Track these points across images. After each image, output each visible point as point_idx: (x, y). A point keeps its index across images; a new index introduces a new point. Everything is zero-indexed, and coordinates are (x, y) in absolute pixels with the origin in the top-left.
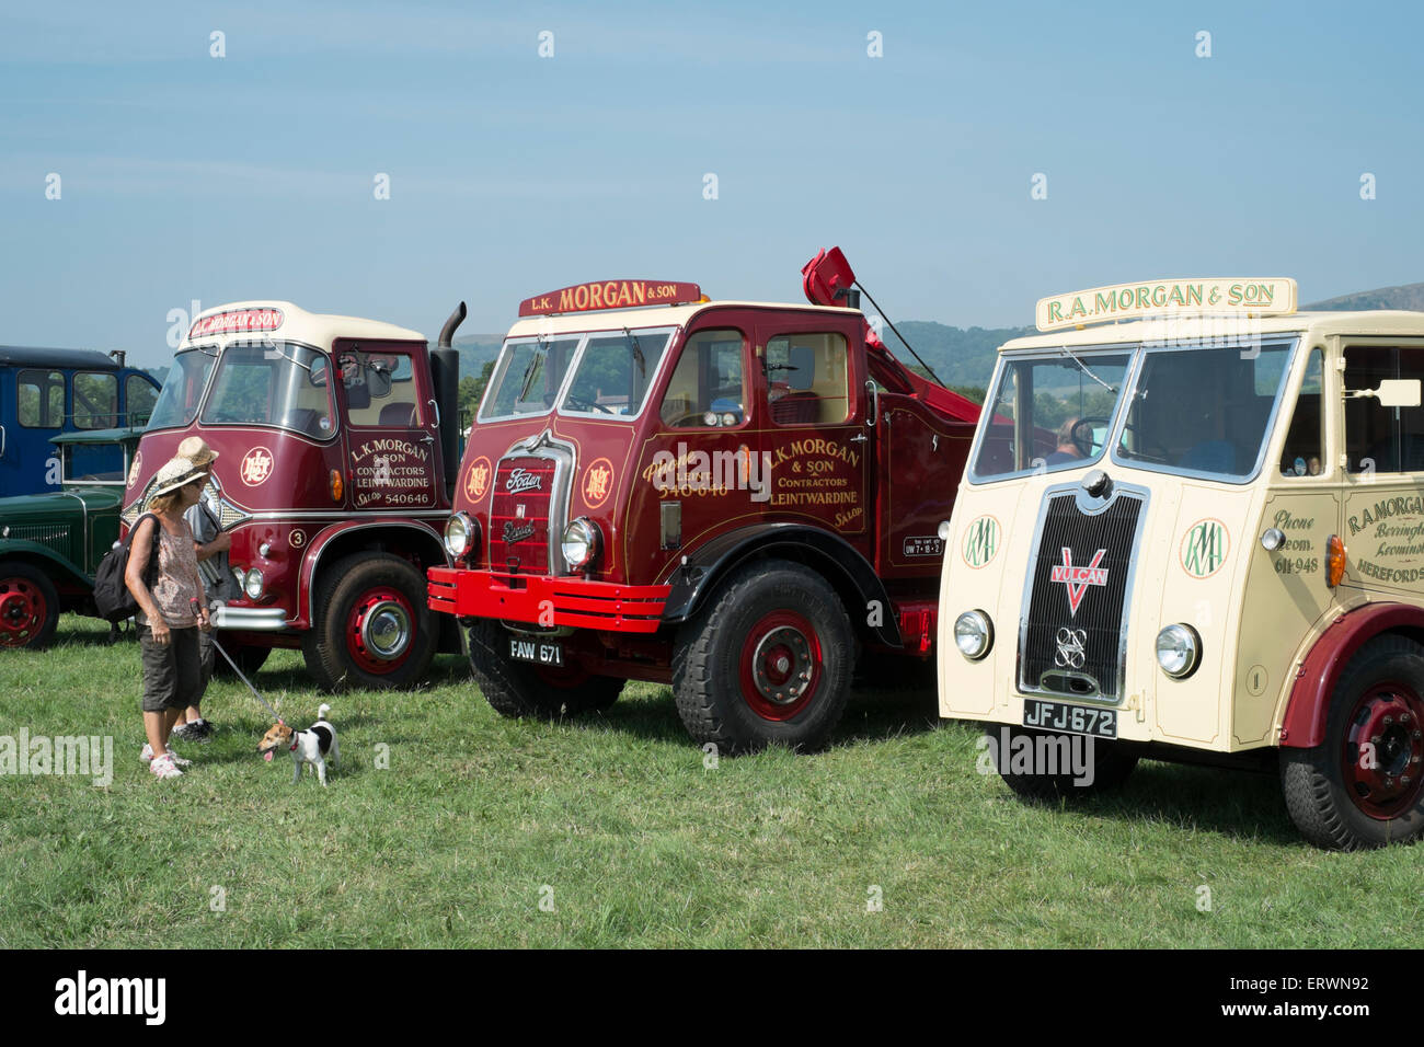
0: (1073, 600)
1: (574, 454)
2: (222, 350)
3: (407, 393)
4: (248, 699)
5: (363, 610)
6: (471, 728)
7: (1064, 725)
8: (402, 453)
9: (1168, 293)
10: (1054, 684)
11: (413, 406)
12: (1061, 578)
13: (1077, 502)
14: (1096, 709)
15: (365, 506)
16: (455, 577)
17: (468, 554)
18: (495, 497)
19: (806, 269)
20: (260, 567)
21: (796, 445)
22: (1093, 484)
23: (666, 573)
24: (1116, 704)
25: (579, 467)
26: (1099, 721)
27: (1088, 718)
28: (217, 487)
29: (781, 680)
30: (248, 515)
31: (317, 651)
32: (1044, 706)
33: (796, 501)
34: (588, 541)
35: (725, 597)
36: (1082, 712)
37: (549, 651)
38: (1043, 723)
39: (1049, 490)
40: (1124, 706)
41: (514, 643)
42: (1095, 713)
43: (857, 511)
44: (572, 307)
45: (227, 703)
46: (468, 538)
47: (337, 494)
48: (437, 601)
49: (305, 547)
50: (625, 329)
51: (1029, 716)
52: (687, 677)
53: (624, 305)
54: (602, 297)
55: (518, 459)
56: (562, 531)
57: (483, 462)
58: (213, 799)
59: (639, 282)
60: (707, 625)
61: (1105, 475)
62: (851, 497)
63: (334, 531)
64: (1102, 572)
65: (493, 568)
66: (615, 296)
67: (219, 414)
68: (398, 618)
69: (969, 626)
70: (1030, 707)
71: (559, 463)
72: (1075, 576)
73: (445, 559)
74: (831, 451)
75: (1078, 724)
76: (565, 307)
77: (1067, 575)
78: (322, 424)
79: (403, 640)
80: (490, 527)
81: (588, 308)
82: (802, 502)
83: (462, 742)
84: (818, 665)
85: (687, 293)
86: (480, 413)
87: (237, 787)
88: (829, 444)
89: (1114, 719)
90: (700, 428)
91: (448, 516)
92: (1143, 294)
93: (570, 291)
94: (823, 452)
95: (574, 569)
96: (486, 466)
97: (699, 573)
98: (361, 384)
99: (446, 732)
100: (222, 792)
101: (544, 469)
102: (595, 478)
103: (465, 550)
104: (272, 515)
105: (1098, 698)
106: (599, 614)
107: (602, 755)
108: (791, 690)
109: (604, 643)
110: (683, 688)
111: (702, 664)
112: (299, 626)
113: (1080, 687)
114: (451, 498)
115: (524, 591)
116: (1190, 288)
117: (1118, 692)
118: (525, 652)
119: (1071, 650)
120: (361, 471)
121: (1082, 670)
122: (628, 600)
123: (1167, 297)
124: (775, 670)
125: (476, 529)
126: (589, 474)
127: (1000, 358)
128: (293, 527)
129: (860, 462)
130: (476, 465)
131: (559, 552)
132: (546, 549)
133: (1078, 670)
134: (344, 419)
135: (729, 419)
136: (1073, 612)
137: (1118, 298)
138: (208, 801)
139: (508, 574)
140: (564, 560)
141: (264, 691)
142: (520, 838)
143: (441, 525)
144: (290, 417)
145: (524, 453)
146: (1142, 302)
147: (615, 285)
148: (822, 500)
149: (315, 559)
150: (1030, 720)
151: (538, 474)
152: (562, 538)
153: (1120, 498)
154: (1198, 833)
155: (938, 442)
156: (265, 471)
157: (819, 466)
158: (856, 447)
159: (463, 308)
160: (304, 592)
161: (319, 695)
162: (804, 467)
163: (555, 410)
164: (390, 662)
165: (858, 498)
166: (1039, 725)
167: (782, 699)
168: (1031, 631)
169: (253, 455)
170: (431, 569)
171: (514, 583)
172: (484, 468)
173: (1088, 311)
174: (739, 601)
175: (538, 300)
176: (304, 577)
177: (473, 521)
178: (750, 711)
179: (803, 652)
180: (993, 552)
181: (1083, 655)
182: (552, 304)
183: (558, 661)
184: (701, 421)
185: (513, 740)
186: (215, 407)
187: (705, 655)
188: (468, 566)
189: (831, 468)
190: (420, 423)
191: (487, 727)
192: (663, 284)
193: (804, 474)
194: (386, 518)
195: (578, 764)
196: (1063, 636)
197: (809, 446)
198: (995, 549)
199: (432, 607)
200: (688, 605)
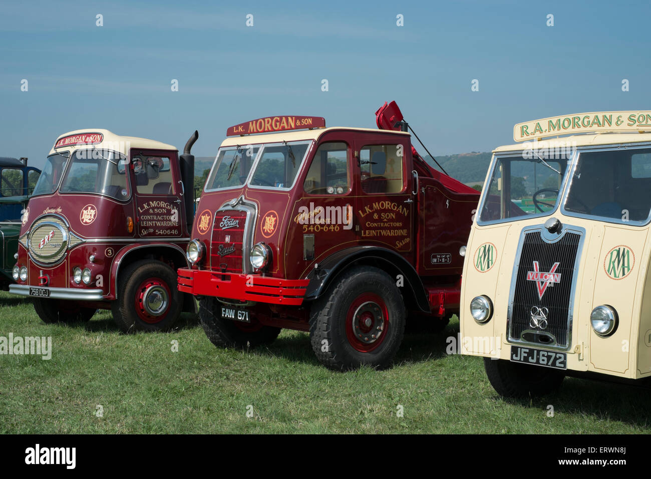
0: (540, 291)
1: (257, 208)
2: (71, 154)
3: (168, 177)
4: (83, 337)
5: (144, 290)
6: (200, 354)
7: (535, 361)
8: (165, 208)
9: (591, 120)
10: (529, 338)
11: (170, 184)
12: (533, 278)
13: (541, 235)
14: (554, 353)
15: (145, 235)
16: (193, 273)
17: (199, 261)
18: (213, 231)
19: (377, 112)
20: (90, 268)
21: (375, 204)
22: (552, 226)
23: (306, 273)
24: (566, 350)
25: (259, 216)
26: (556, 359)
27: (549, 357)
28: (68, 226)
29: (367, 330)
30: (84, 240)
31: (119, 311)
32: (523, 350)
33: (375, 234)
34: (264, 255)
35: (338, 286)
36: (546, 354)
37: (242, 314)
38: (522, 360)
39: (524, 229)
40: (572, 350)
41: (223, 309)
42: (554, 355)
43: (407, 240)
44: (255, 131)
45: (72, 339)
46: (199, 253)
47: (130, 229)
48: (183, 286)
49: (113, 257)
50: (284, 142)
51: (514, 355)
52: (317, 329)
53: (283, 129)
54: (271, 125)
55: (226, 211)
56: (250, 250)
57: (207, 212)
58: (58, 398)
59: (292, 117)
60: (328, 301)
61: (558, 221)
62: (404, 232)
63: (128, 249)
64: (557, 275)
65: (212, 269)
66: (279, 124)
67: (70, 188)
68: (162, 294)
69: (479, 305)
70: (514, 350)
71: (249, 213)
72: (542, 277)
73: (187, 263)
74: (394, 208)
75: (543, 360)
76: (252, 131)
77: (536, 277)
78: (123, 193)
79: (164, 306)
80: (211, 247)
81: (264, 131)
82: (378, 235)
83: (195, 363)
84: (387, 323)
85: (318, 122)
86: (206, 187)
87: (72, 390)
88: (393, 204)
89: (565, 358)
90: (324, 195)
91: (188, 241)
92: (576, 120)
93: (254, 122)
94: (390, 208)
95: (257, 270)
96: (209, 215)
97: (324, 273)
98: (143, 173)
99: (187, 356)
100: (63, 394)
101: (240, 217)
102: (268, 222)
103: (197, 259)
104: (96, 240)
105: (556, 346)
106: (270, 295)
107: (271, 371)
108: (373, 335)
109: (272, 310)
110: (315, 335)
111: (326, 322)
112: (110, 298)
113: (545, 340)
114: (190, 232)
115: (230, 282)
116: (605, 117)
117: (567, 343)
118: (230, 314)
119: (539, 319)
120: (143, 218)
121: (546, 330)
122: (285, 287)
123: (591, 122)
124: (364, 325)
125: (204, 248)
126: (265, 219)
127: (493, 156)
128: (107, 246)
129: (409, 214)
130: (204, 215)
131: (248, 262)
132: (241, 259)
133: (544, 330)
134: (134, 191)
135: (340, 190)
136: (540, 298)
137: (561, 122)
138: (55, 399)
139: (221, 273)
140: (251, 265)
141: (91, 332)
142: (229, 425)
143: (185, 246)
144: (106, 189)
145: (229, 208)
146: (575, 125)
147: (278, 119)
148: (389, 233)
149: (119, 263)
150: (514, 358)
151: (237, 219)
152: (250, 254)
153: (567, 234)
154: (610, 422)
155: (449, 203)
156: (92, 217)
157: (388, 216)
158: (407, 206)
159: (197, 134)
160: (113, 280)
161: (120, 334)
162: (380, 216)
163: (246, 185)
164: (158, 317)
165: (408, 233)
166: (520, 360)
167: (368, 341)
168: (515, 308)
169: (87, 209)
170: (179, 269)
171: (224, 277)
172: (208, 216)
173: (544, 130)
174: (346, 288)
175: (237, 127)
176: (113, 273)
177: (202, 244)
178: (351, 347)
179: (379, 315)
180: (492, 263)
181: (546, 322)
182: (245, 130)
183: (247, 319)
184: (325, 191)
185: (223, 362)
186: (68, 184)
187: (327, 317)
188: (199, 268)
189: (394, 217)
190: (174, 193)
191: (209, 354)
192: (305, 118)
193: (380, 220)
194: (156, 242)
195: (258, 376)
196: (535, 311)
197: (382, 205)
198: (494, 262)
199: (180, 289)
200: (318, 290)
